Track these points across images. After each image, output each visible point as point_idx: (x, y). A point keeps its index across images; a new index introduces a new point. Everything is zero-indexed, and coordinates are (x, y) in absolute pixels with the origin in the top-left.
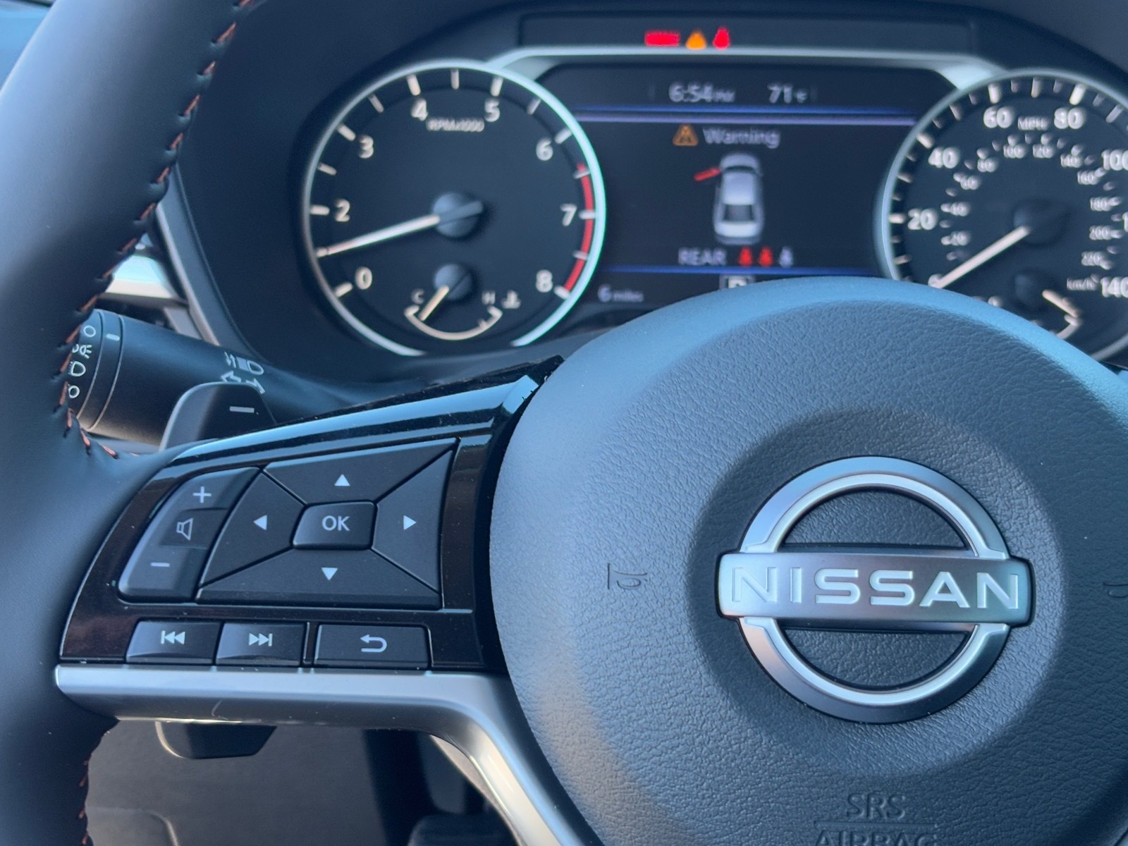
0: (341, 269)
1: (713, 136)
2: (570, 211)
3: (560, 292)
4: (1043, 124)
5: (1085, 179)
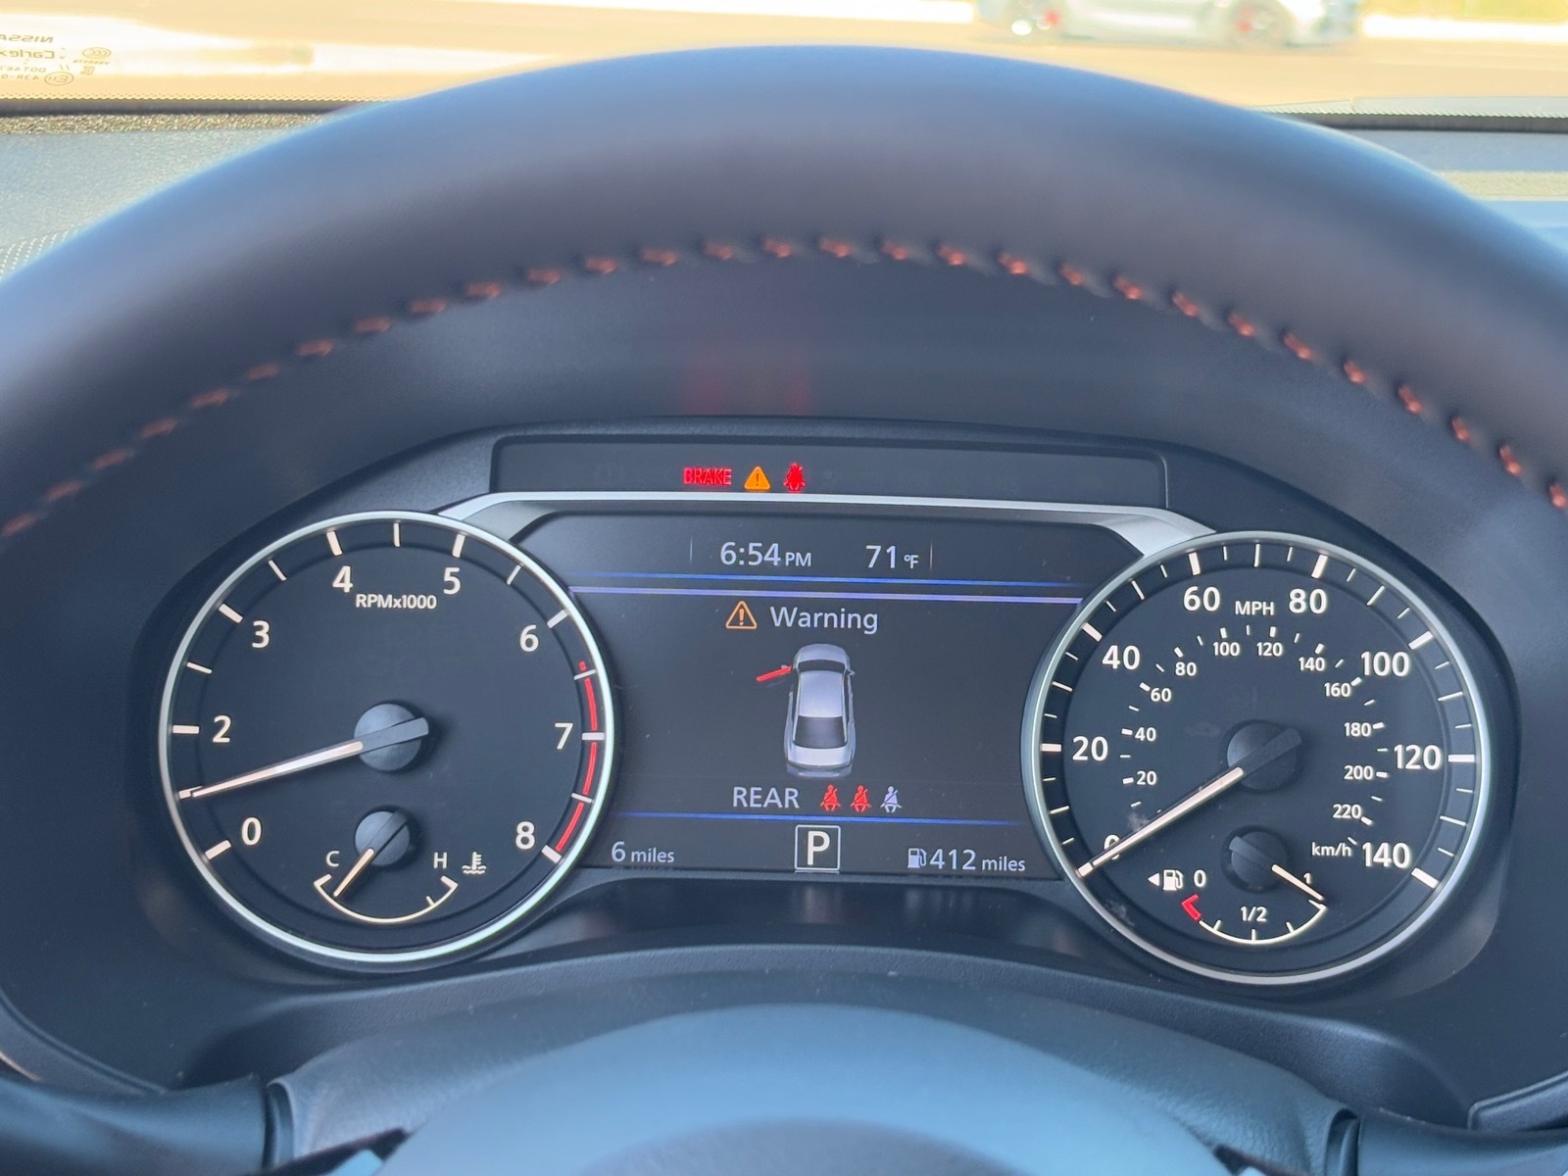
0: (211, 821)
1: (782, 617)
2: (566, 728)
3: (548, 851)
4: (1270, 608)
5: (1334, 690)
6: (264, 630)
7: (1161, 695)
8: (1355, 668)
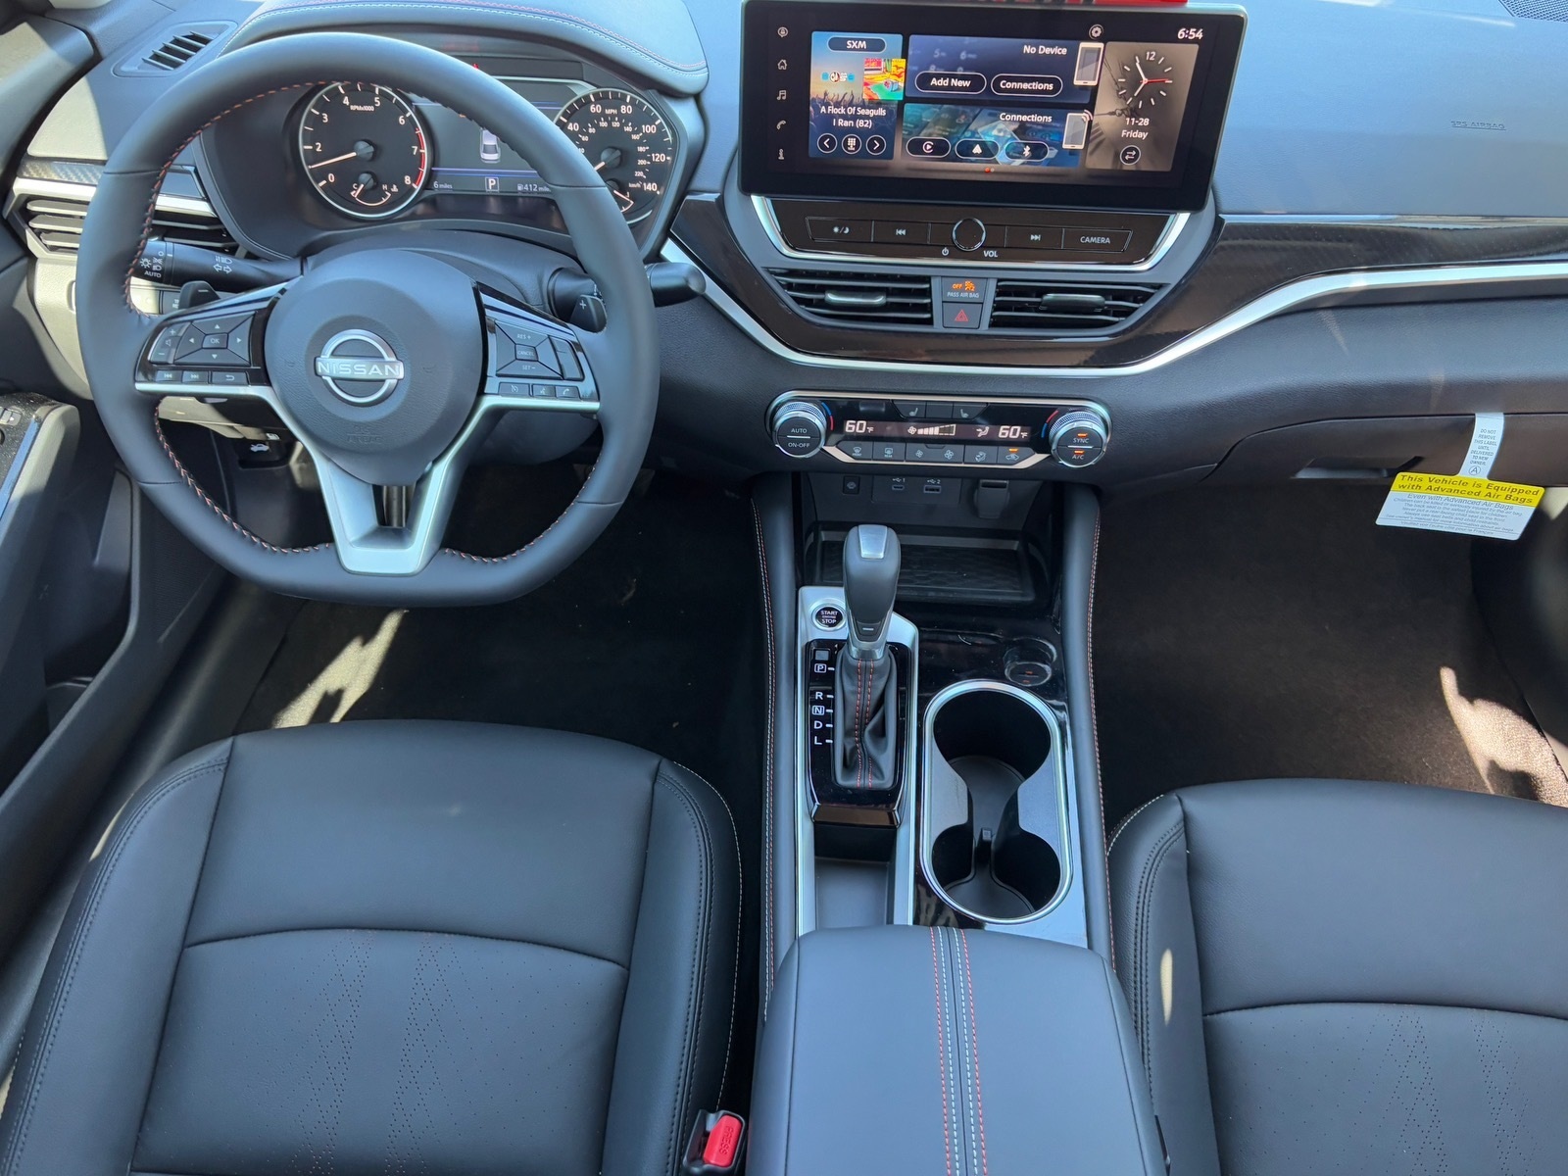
0: (321, 174)
2: (416, 148)
3: (414, 185)
4: (615, 111)
5: (634, 137)
6: (325, 116)
7: (585, 139)
8: (640, 130)
